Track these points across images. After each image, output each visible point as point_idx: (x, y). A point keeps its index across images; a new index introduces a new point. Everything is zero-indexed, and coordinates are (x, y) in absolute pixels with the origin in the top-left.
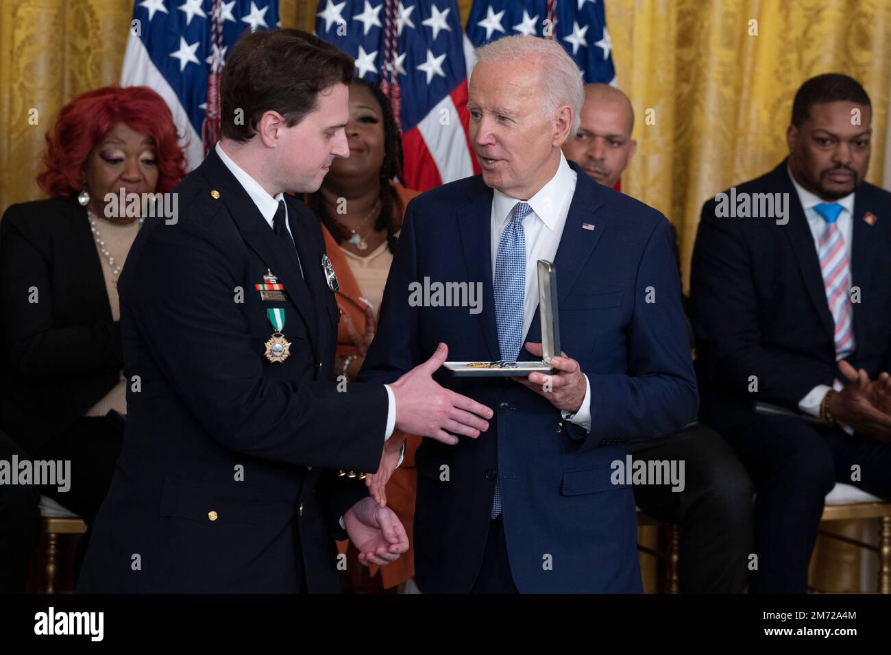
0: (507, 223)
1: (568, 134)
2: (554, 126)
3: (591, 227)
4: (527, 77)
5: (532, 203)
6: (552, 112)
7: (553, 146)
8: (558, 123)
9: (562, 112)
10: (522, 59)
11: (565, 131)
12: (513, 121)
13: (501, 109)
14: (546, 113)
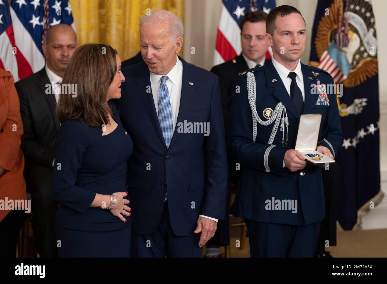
1: (181, 48)
6: (175, 41)
8: (177, 44)
11: (180, 47)
12: (161, 48)
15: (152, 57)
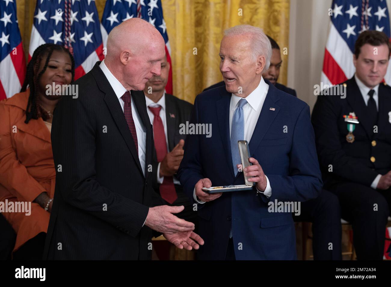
0: (236, 108)
1: (263, 69)
2: (257, 64)
3: (274, 109)
4: (244, 43)
5: (247, 99)
6: (255, 59)
7: (256, 74)
8: (259, 63)
9: (260, 59)
10: (242, 35)
11: (262, 67)
12: (237, 62)
13: (232, 57)
14: (252, 59)
15: (227, 70)
